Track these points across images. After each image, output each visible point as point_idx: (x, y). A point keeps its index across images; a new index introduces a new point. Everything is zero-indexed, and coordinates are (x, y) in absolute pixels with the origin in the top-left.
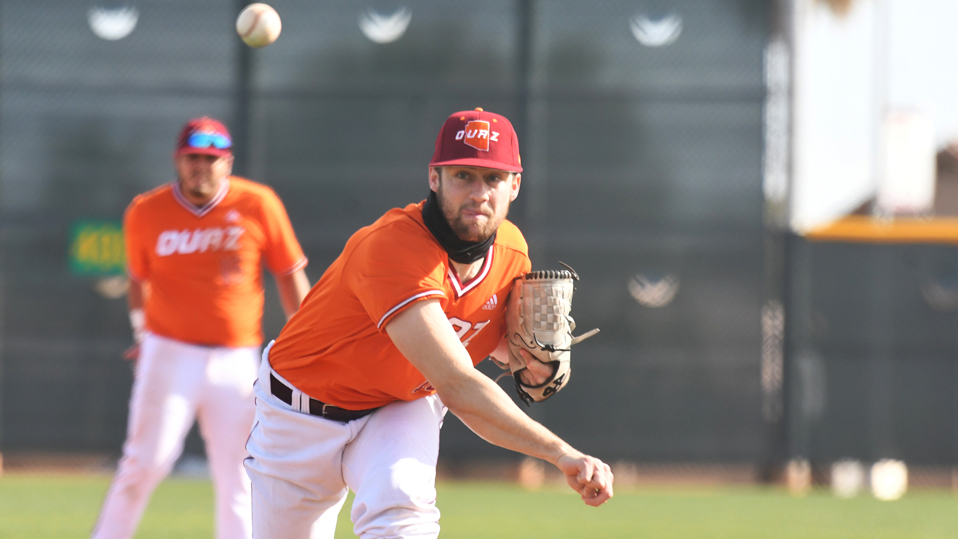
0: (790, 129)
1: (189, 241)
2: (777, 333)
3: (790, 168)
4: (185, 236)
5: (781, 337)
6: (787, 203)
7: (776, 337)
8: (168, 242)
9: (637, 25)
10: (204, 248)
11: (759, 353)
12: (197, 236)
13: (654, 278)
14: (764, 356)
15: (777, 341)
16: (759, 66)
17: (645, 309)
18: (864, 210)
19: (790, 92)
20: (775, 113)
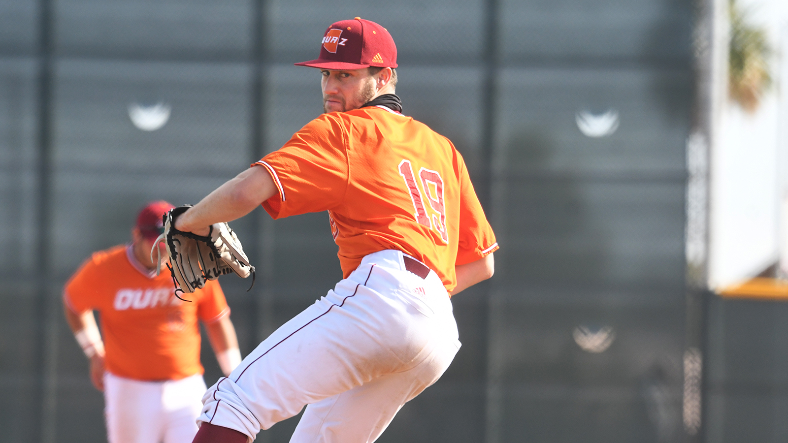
0: (708, 206)
1: (142, 298)
2: (696, 374)
3: (707, 238)
4: (139, 294)
5: (700, 377)
6: (704, 267)
7: (696, 377)
8: (124, 299)
9: (581, 117)
10: (154, 304)
11: (682, 391)
12: (149, 294)
13: (594, 329)
14: (686, 394)
15: (696, 381)
16: (682, 154)
17: (587, 353)
18: (769, 273)
19: (708, 176)
20: (695, 192)
